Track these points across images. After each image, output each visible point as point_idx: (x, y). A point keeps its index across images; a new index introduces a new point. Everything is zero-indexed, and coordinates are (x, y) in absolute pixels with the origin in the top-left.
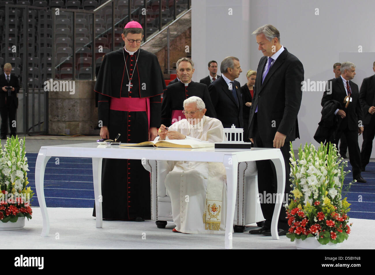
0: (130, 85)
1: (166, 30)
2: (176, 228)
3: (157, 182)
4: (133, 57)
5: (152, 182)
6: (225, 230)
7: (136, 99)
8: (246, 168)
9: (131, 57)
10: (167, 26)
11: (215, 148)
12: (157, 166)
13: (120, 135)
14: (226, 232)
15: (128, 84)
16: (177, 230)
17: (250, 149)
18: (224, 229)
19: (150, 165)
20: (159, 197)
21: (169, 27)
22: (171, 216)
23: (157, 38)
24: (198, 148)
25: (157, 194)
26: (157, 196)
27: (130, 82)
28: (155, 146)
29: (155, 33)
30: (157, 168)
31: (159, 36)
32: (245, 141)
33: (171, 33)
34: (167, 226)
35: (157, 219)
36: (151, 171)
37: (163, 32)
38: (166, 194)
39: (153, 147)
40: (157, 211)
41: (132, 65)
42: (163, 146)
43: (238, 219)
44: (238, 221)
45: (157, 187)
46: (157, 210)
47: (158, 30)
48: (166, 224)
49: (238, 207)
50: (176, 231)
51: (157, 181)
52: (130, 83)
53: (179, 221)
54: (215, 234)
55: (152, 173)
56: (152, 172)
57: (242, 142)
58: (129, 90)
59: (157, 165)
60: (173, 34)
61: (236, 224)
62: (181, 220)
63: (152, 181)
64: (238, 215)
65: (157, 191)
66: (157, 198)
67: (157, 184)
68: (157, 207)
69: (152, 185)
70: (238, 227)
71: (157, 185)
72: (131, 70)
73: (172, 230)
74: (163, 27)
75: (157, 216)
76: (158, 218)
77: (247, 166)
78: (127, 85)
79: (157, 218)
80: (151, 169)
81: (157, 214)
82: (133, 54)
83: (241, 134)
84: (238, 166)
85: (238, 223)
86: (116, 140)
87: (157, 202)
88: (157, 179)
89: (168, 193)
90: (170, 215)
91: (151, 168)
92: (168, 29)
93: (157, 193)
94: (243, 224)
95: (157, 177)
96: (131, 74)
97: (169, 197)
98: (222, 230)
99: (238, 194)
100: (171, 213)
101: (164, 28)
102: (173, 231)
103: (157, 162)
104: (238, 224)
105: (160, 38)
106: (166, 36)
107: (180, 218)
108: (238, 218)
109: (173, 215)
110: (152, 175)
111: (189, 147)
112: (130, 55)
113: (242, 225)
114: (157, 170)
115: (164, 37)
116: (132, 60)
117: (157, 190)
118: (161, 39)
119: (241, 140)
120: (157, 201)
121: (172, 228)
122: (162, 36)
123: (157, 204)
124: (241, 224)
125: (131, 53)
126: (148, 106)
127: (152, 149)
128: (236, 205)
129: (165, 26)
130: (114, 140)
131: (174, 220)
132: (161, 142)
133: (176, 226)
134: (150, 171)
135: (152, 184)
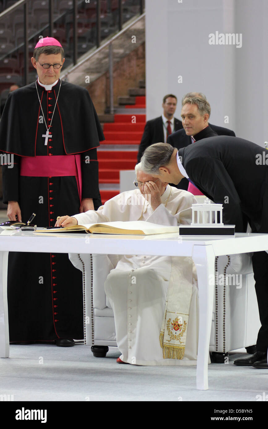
0: (47, 136)
1: (108, 47)
2: (122, 358)
3: (92, 286)
4: (51, 93)
5: (84, 287)
6: (197, 360)
7: (58, 158)
8: (228, 264)
9: (48, 93)
10: (109, 40)
11: (180, 234)
12: (92, 262)
13: (35, 215)
14: (198, 363)
15: (45, 134)
16: (122, 360)
17: (234, 235)
18: (195, 358)
19: (82, 261)
20: (95, 309)
21: (111, 42)
22: (115, 338)
23: (94, 60)
24: (154, 234)
25: (92, 305)
26: (92, 308)
27: (48, 130)
28: (89, 232)
29: (91, 51)
30: (92, 265)
31: (97, 56)
32: (225, 223)
33: (116, 51)
34: (108, 354)
35: (93, 344)
36: (84, 269)
37: (103, 50)
38: (107, 305)
39: (86, 233)
40: (93, 331)
41: (50, 105)
42: (100, 232)
43: (217, 343)
44: (217, 345)
45: (92, 294)
46: (93, 329)
47: (95, 47)
48: (107, 350)
49: (217, 323)
50: (121, 362)
51: (92, 284)
52: (48, 132)
53: (125, 346)
54: (182, 366)
55: (84, 273)
56: (84, 271)
57: (221, 225)
58: (46, 144)
59: (92, 260)
60: (118, 53)
61: (214, 350)
62: (129, 345)
63: (84, 285)
64: (217, 336)
65: (92, 301)
66: (92, 310)
67: (92, 289)
68: (93, 324)
69: (84, 291)
70: (217, 355)
71: (92, 291)
72: (50, 112)
73: (115, 360)
74: (103, 42)
75: (93, 338)
76: (95, 341)
77: (229, 261)
78: (43, 136)
79: (93, 341)
80: (84, 267)
81: (93, 336)
82: (50, 89)
83: (219, 212)
84: (216, 261)
85: (217, 348)
86: (29, 222)
87: (92, 317)
88: (92, 282)
89: (109, 304)
90: (112, 338)
91: (84, 264)
92: (110, 45)
93: (92, 303)
94: (224, 350)
95: (92, 279)
96: (49, 119)
97: (112, 309)
98: (191, 359)
99: (217, 304)
100: (114, 334)
101: (105, 44)
102: (117, 361)
103: (93, 255)
104: (217, 350)
105: (98, 59)
106: (107, 56)
107: (127, 341)
108: (217, 341)
109: (116, 337)
110: (84, 276)
111: (140, 233)
112: (47, 91)
113: (222, 351)
114: (92, 267)
115: (105, 58)
116: (50, 98)
117: (92, 298)
118: (100, 60)
119: (219, 222)
120: (92, 315)
121: (116, 357)
122: (102, 56)
123: (92, 320)
124: (220, 350)
125: (49, 88)
126: (78, 167)
127: (85, 236)
128: (213, 321)
129: (106, 40)
130: (27, 224)
131: (119, 344)
132: (98, 226)
133: (121, 354)
134: (81, 270)
135: (84, 289)
